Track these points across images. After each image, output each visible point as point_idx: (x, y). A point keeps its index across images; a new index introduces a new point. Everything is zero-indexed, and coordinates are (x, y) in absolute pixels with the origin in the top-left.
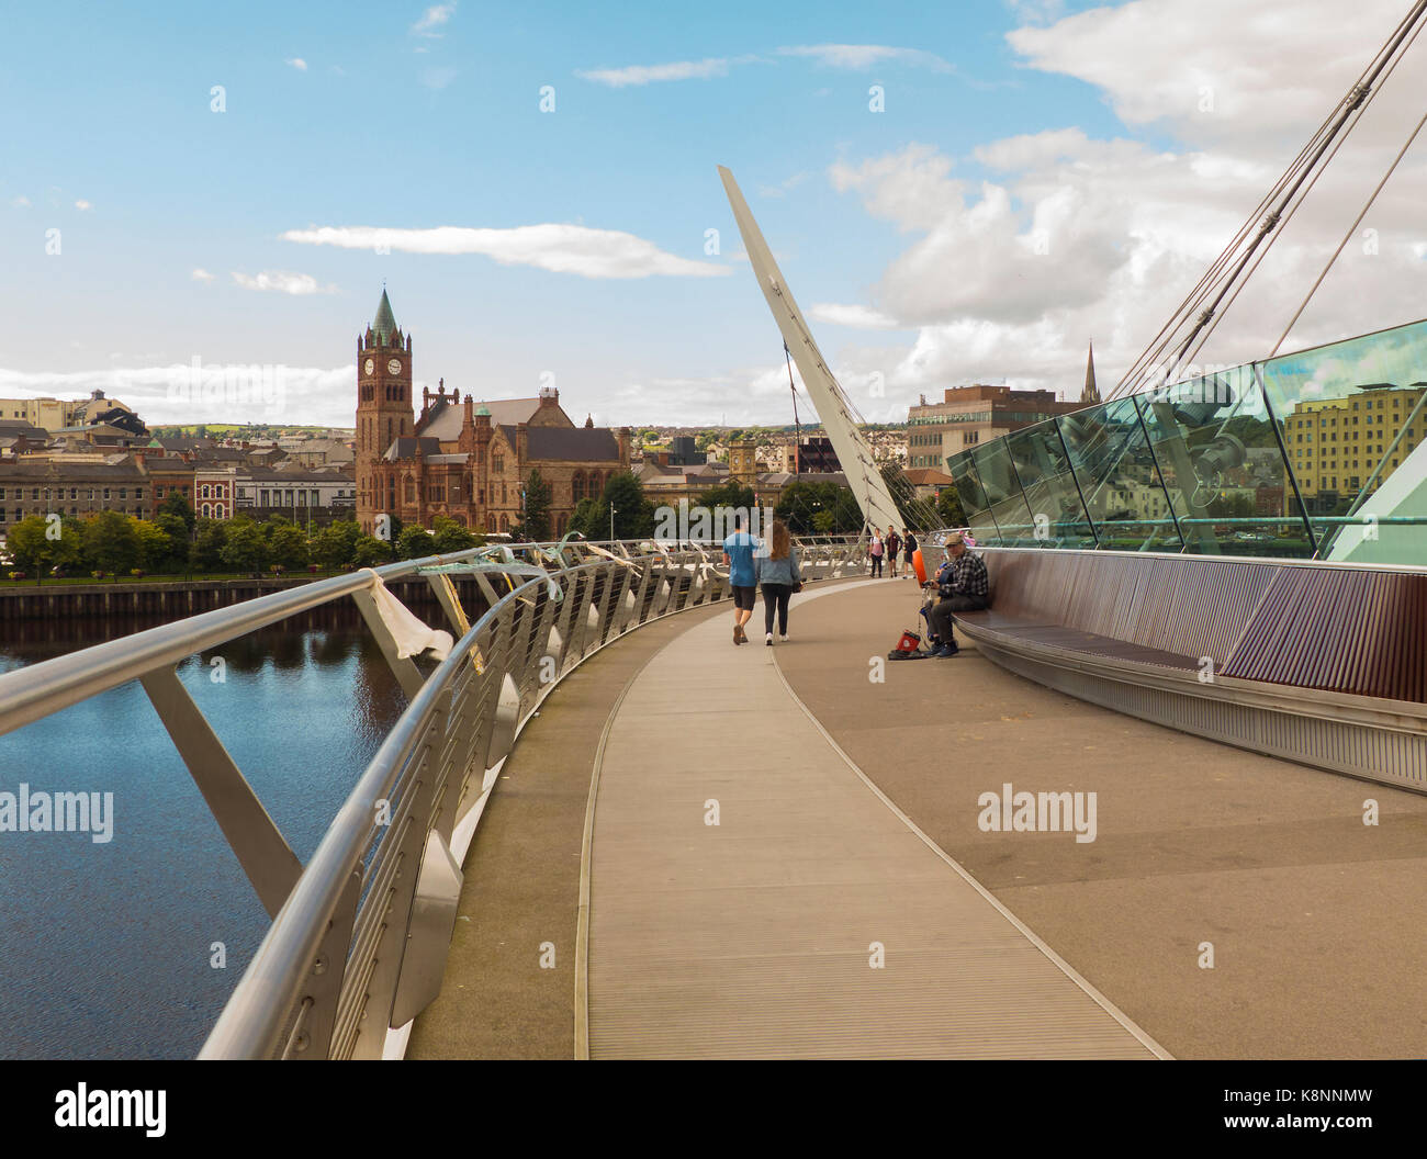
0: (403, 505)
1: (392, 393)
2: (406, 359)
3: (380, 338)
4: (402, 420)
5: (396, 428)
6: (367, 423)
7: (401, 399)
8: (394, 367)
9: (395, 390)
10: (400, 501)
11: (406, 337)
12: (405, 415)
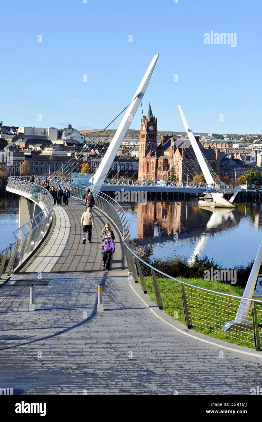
0: (151, 171)
1: (150, 136)
2: (155, 125)
3: (147, 119)
4: (153, 145)
5: (151, 147)
6: (142, 145)
7: (153, 138)
8: (151, 128)
9: (151, 135)
10: (150, 170)
11: (155, 118)
12: (154, 143)
